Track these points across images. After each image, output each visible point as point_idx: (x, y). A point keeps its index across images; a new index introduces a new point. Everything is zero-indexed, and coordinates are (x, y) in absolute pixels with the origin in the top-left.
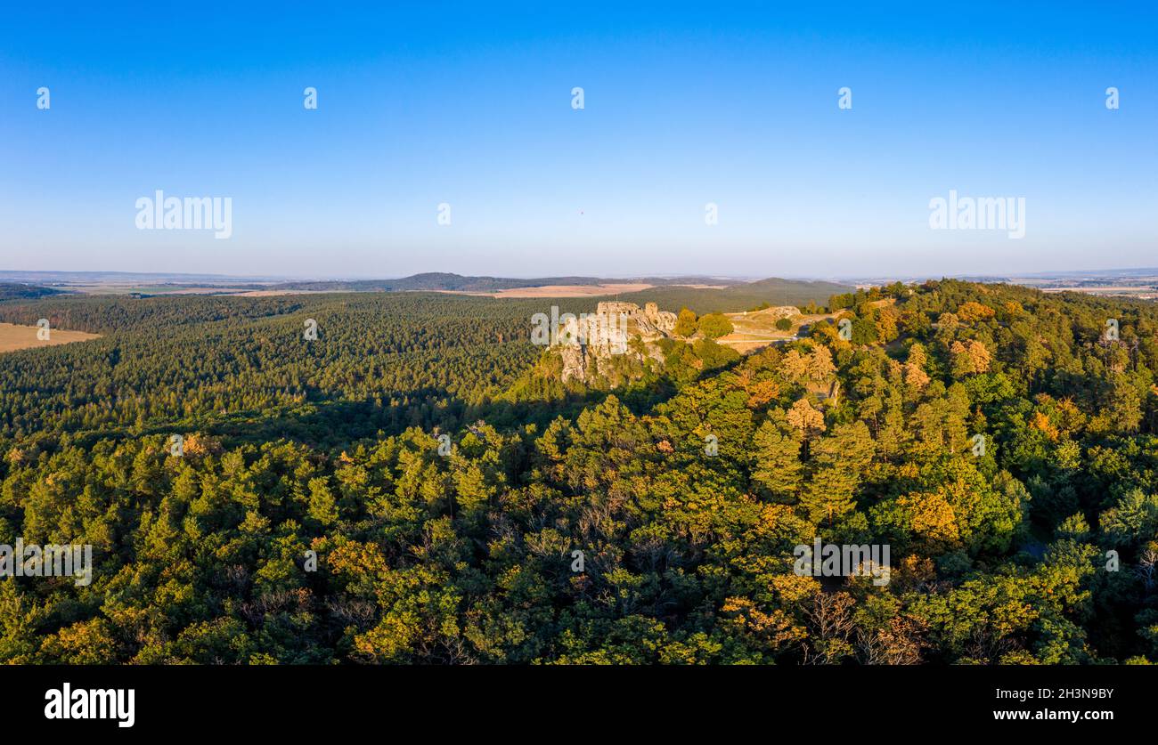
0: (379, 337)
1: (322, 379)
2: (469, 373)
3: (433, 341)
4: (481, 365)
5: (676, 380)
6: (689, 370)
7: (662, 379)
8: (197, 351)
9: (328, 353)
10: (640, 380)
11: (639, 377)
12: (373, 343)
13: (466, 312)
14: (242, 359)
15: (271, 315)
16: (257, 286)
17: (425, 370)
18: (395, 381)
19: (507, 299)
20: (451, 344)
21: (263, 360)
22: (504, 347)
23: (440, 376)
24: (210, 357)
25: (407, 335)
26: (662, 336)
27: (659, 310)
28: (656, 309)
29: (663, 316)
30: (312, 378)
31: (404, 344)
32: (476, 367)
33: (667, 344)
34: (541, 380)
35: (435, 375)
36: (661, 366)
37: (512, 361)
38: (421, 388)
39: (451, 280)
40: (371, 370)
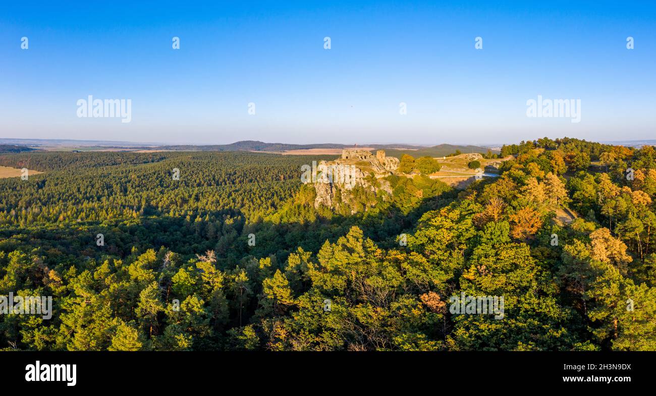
0: (206, 176)
1: (161, 201)
2: (257, 200)
3: (239, 179)
4: (266, 194)
5: (402, 206)
6: (412, 199)
7: (392, 206)
8: (90, 182)
9: (172, 185)
10: (374, 207)
11: (374, 205)
12: (201, 180)
13: (263, 162)
14: (116, 188)
15: (147, 163)
16: (146, 147)
17: (228, 197)
18: (207, 204)
19: (289, 155)
20: (251, 181)
21: (129, 188)
22: (283, 183)
23: (237, 201)
24: (97, 186)
25: (223, 175)
26: (390, 174)
27: (386, 156)
28: (384, 155)
29: (389, 160)
30: (155, 201)
31: (221, 180)
32: (262, 196)
33: (393, 179)
34: (299, 206)
35: (234, 200)
36: (389, 195)
37: (286, 192)
38: (223, 209)
39: (258, 145)
40: (193, 196)
